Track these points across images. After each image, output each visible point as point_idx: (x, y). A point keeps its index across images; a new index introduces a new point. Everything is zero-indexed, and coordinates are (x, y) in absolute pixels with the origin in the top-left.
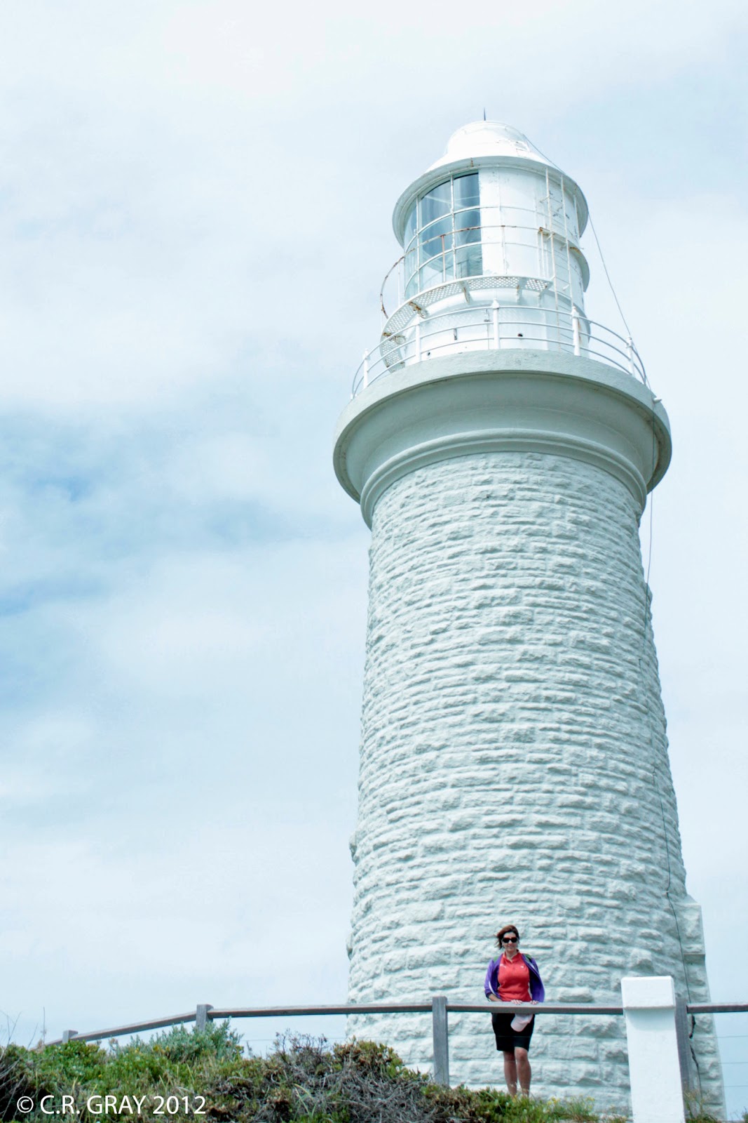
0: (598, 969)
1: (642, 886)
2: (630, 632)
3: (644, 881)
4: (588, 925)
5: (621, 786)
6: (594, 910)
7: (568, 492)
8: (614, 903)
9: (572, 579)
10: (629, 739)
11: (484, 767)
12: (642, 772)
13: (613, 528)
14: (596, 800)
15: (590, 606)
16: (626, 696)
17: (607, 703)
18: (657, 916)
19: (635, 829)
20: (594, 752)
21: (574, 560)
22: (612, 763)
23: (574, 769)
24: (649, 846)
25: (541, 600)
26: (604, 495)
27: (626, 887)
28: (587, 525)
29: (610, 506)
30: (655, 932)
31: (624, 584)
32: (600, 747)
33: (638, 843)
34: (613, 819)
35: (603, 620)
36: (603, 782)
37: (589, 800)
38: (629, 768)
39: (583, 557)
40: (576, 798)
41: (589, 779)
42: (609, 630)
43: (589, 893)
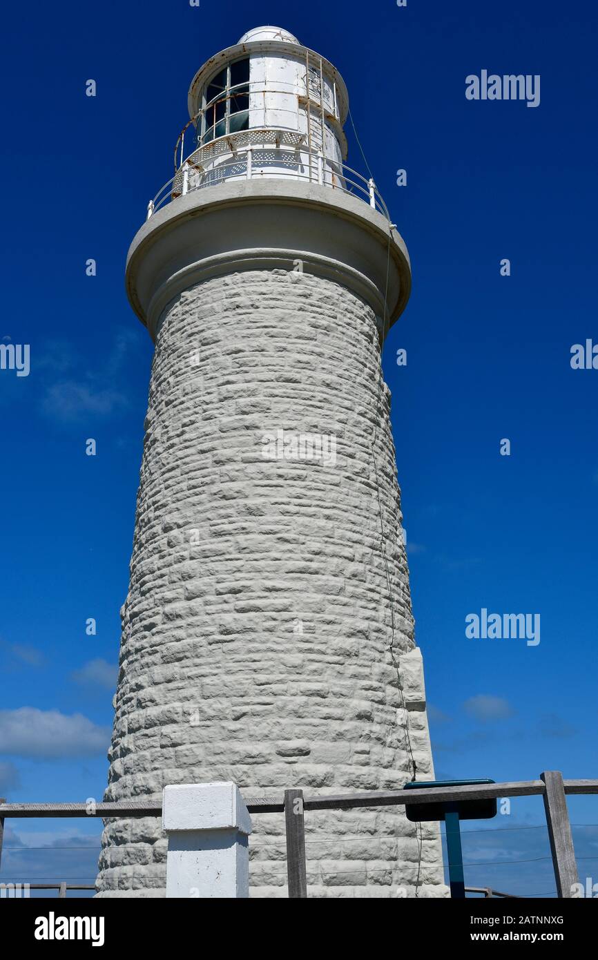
0: (317, 721)
1: (364, 642)
2: (362, 419)
3: (367, 638)
4: (308, 681)
5: (347, 552)
6: (315, 666)
7: (307, 301)
8: (336, 658)
9: (309, 373)
10: (357, 511)
11: (218, 539)
12: (368, 541)
13: (351, 332)
14: (322, 565)
15: (324, 396)
16: (357, 474)
17: (336, 479)
18: (377, 668)
19: (360, 590)
20: (322, 522)
22: (338, 532)
23: (302, 538)
24: (373, 605)
25: (278, 392)
26: (343, 305)
27: (348, 643)
28: (325, 329)
29: (349, 315)
30: (376, 684)
31: (359, 380)
32: (329, 518)
33: (363, 603)
34: (339, 582)
35: (337, 408)
36: (330, 549)
37: (315, 566)
38: (356, 537)
39: (320, 355)
40: (303, 564)
41: (316, 546)
42: (342, 417)
43: (310, 651)
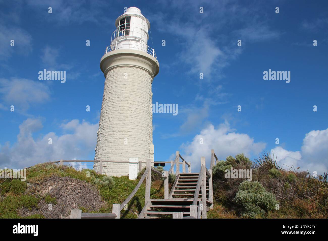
0: (135, 155)
1: (144, 142)
2: (147, 100)
3: (145, 141)
4: (134, 148)
5: (143, 126)
6: (135, 146)
7: (139, 75)
8: (139, 145)
9: (138, 90)
10: (145, 118)
11: (119, 121)
12: (146, 124)
13: (147, 82)
14: (138, 128)
15: (141, 95)
16: (145, 111)
17: (142, 112)
18: (146, 147)
19: (144, 133)
20: (139, 120)
21: (139, 87)
22: (141, 122)
23: (135, 123)
24: (146, 136)
25: (132, 94)
26: (146, 76)
27: (142, 142)
28: (142, 81)
29: (147, 79)
30: (146, 150)
31: (147, 92)
32: (140, 119)
33: (145, 135)
34: (140, 131)
35: (143, 98)
36: (139, 125)
37: (137, 128)
38: (144, 123)
39: (141, 87)
40: (134, 127)
41: (137, 124)
42: (144, 100)
43: (135, 143)
